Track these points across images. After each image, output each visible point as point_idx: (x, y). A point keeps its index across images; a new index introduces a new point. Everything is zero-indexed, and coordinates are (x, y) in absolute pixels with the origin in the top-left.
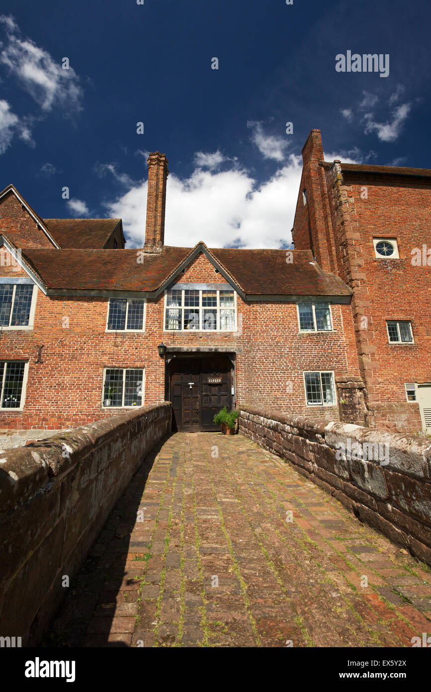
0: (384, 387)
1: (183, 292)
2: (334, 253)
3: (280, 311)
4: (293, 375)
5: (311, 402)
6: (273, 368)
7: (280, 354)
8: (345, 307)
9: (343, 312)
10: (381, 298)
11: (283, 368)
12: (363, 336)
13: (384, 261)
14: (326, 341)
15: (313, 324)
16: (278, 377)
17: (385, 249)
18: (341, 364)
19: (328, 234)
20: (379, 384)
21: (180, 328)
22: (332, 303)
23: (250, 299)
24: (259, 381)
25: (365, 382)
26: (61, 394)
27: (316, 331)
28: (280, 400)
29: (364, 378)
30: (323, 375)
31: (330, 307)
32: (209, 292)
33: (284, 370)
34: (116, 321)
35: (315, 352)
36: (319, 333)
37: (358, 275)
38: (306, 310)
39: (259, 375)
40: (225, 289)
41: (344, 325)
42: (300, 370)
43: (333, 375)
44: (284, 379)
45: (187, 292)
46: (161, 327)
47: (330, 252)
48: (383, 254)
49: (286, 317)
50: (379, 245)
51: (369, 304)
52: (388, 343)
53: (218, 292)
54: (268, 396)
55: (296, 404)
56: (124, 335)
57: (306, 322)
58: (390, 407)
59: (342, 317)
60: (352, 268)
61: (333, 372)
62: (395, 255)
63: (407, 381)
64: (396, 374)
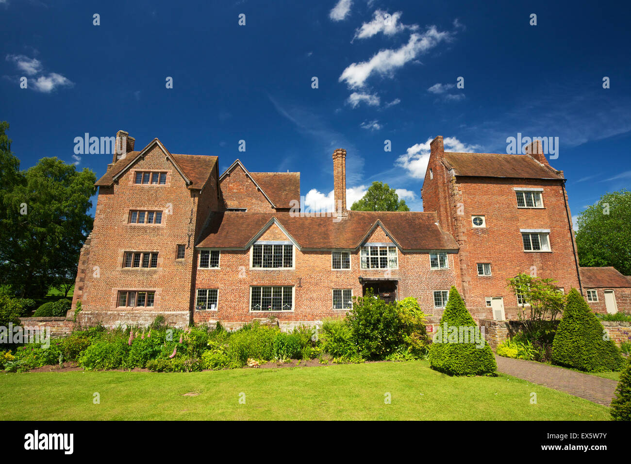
0: (474, 299)
1: (369, 248)
2: (450, 221)
3: (421, 258)
4: (428, 293)
5: (437, 306)
7: (421, 281)
8: (455, 255)
9: (454, 258)
10: (475, 251)
11: (422, 289)
12: (464, 272)
13: (477, 229)
14: (445, 274)
15: (438, 264)
16: (420, 293)
17: (478, 222)
19: (446, 209)
20: (472, 297)
21: (368, 267)
22: (448, 253)
23: (404, 251)
25: (465, 297)
26: (312, 303)
27: (440, 269)
29: (464, 294)
30: (443, 292)
31: (447, 255)
32: (383, 247)
34: (336, 265)
35: (439, 280)
37: (463, 238)
38: (434, 257)
40: (391, 245)
41: (454, 265)
42: (431, 290)
44: (423, 294)
45: (371, 247)
46: (359, 267)
47: (447, 220)
48: (477, 224)
49: (424, 261)
50: (475, 219)
51: (468, 254)
53: (388, 248)
55: (429, 308)
56: (341, 272)
57: (434, 264)
58: (477, 309)
59: (453, 261)
60: (459, 234)
61: (448, 291)
62: (484, 225)
63: (487, 296)
64: (481, 292)
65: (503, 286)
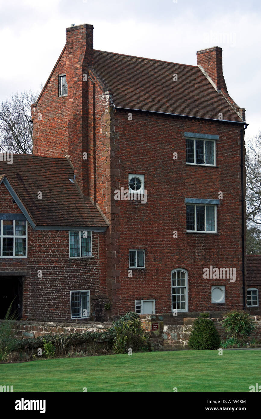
0: (122, 303)
3: (58, 239)
4: (63, 294)
5: (74, 315)
6: (50, 289)
7: (56, 277)
8: (102, 235)
9: (100, 240)
10: (128, 230)
11: (57, 288)
14: (87, 265)
16: (53, 296)
17: (135, 184)
18: (95, 285)
20: (119, 300)
22: (93, 232)
24: (41, 299)
25: (111, 300)
27: (80, 257)
28: (55, 314)
30: (82, 293)
31: (91, 235)
32: (8, 221)
33: (58, 290)
35: (78, 275)
36: (82, 258)
37: (114, 209)
39: (41, 294)
40: (19, 218)
41: (100, 252)
42: (68, 290)
43: (89, 293)
44: (58, 297)
48: (134, 189)
49: (61, 244)
50: (132, 181)
52: (128, 267)
53: (15, 222)
54: (47, 311)
55: (64, 317)
59: (99, 245)
60: (112, 203)
61: (89, 291)
62: (141, 190)
63: (137, 298)
64: (131, 293)
65: (157, 283)
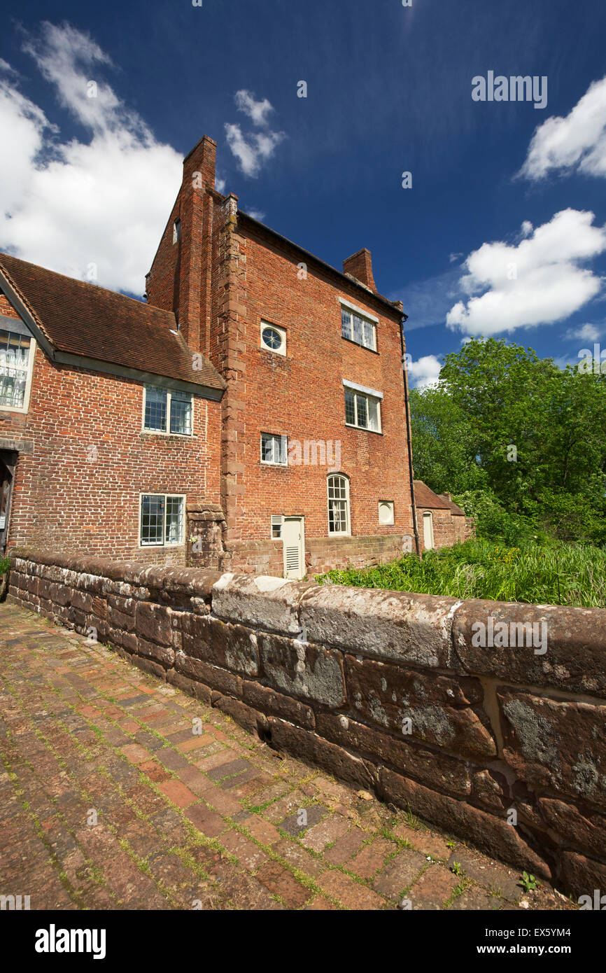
0: (247, 520)
2: (208, 325)
3: (115, 392)
4: (122, 498)
5: (147, 540)
6: (88, 485)
7: (105, 462)
8: (213, 405)
9: (210, 411)
10: (260, 402)
11: (107, 486)
12: (232, 448)
13: (269, 354)
14: (181, 449)
15: (164, 421)
16: (96, 499)
17: (272, 339)
18: (198, 486)
19: (203, 296)
20: (243, 515)
22: (196, 396)
23: (61, 358)
24: (61, 506)
25: (226, 513)
27: (168, 433)
28: (96, 538)
29: (224, 506)
30: (169, 500)
31: (193, 400)
33: (110, 489)
35: (161, 465)
36: (172, 437)
37: (236, 364)
38: (157, 399)
39: (62, 495)
40: (12, 329)
41: (208, 431)
42: (135, 490)
43: (184, 501)
44: (107, 503)
47: (203, 323)
48: (269, 345)
49: (125, 403)
50: (267, 332)
51: (243, 406)
52: (259, 462)
54: (74, 531)
55: (122, 545)
57: (155, 417)
58: (252, 545)
59: (207, 419)
60: (231, 352)
61: (184, 496)
62: (282, 350)
63: (274, 512)
64: (263, 503)
65: (307, 491)
